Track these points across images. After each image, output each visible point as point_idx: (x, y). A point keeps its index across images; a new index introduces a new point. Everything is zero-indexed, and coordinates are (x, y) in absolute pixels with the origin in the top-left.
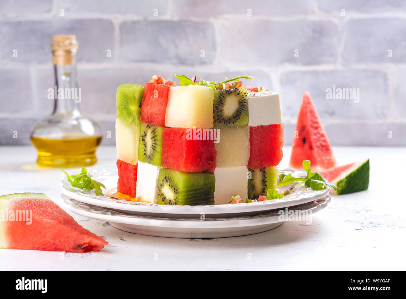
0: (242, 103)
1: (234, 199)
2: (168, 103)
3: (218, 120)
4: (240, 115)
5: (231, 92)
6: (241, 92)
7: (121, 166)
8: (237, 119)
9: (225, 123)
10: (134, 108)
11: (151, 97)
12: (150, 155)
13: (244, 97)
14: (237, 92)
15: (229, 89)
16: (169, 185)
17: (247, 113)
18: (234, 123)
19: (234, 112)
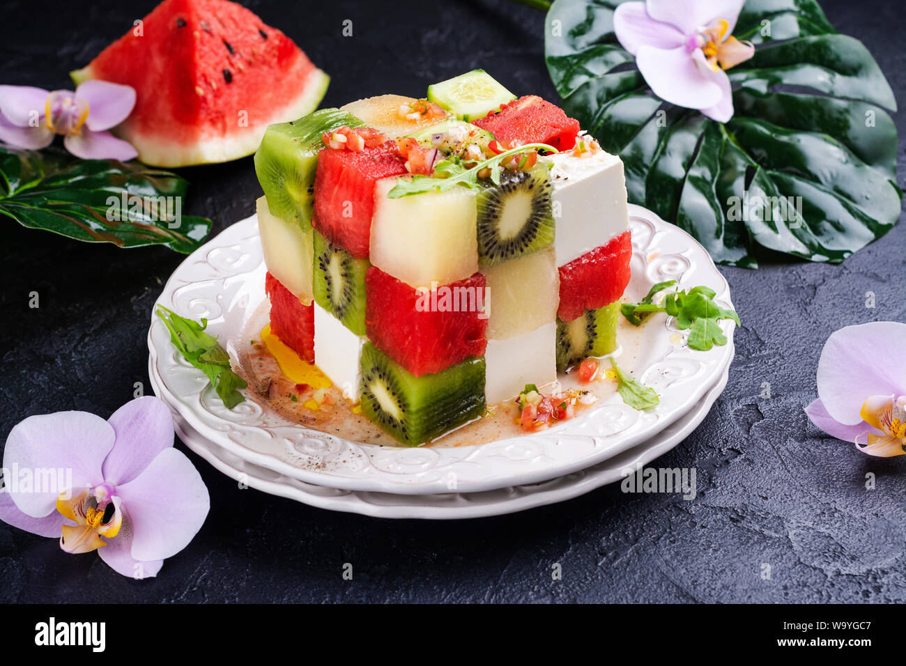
0: (539, 202)
1: (526, 401)
2: (375, 214)
3: (487, 253)
4: (535, 230)
5: (515, 188)
6: (536, 180)
7: (275, 288)
8: (530, 240)
9: (502, 256)
10: (299, 196)
11: (334, 187)
12: (341, 306)
13: (543, 190)
14: (528, 182)
15: (510, 182)
16: (388, 389)
17: (550, 221)
18: (522, 251)
19: (525, 223)
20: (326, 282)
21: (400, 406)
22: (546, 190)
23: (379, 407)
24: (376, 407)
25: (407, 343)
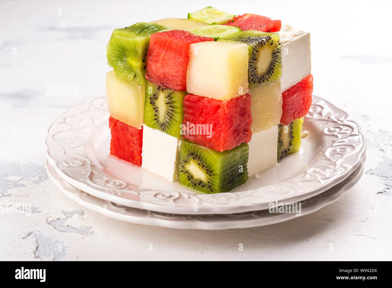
0: (275, 53)
3: (252, 80)
4: (273, 69)
5: (264, 43)
6: (274, 41)
8: (271, 75)
9: (259, 82)
10: (136, 64)
11: (162, 53)
12: (165, 122)
13: (276, 47)
14: (270, 41)
15: (262, 41)
16: (199, 164)
17: (280, 64)
18: (268, 80)
19: (267, 67)
20: (154, 111)
21: (207, 173)
22: (279, 47)
23: (192, 177)
24: (190, 177)
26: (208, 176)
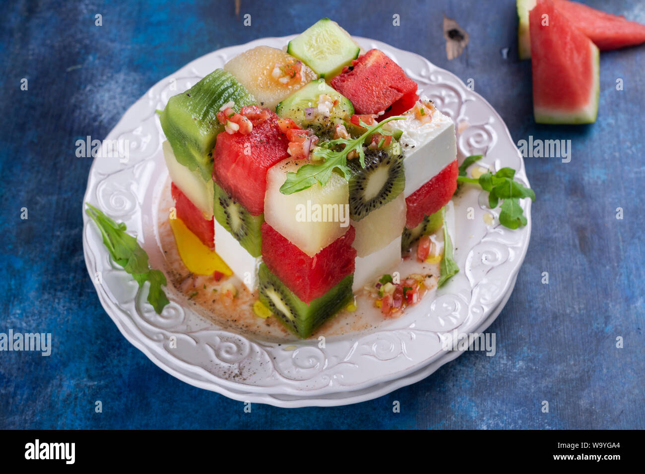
0: (394, 170)
1: (384, 291)
3: (356, 212)
4: (391, 188)
5: (376, 166)
6: (392, 156)
7: (179, 195)
8: (387, 195)
9: (367, 211)
10: (200, 158)
11: (231, 164)
12: (239, 234)
13: (396, 161)
14: (385, 160)
15: (373, 163)
16: (282, 300)
17: (401, 178)
18: (381, 203)
19: (383, 185)
20: (226, 215)
21: (292, 313)
22: (399, 161)
23: (274, 305)
24: (272, 304)
25: (298, 282)
26: (294, 317)
